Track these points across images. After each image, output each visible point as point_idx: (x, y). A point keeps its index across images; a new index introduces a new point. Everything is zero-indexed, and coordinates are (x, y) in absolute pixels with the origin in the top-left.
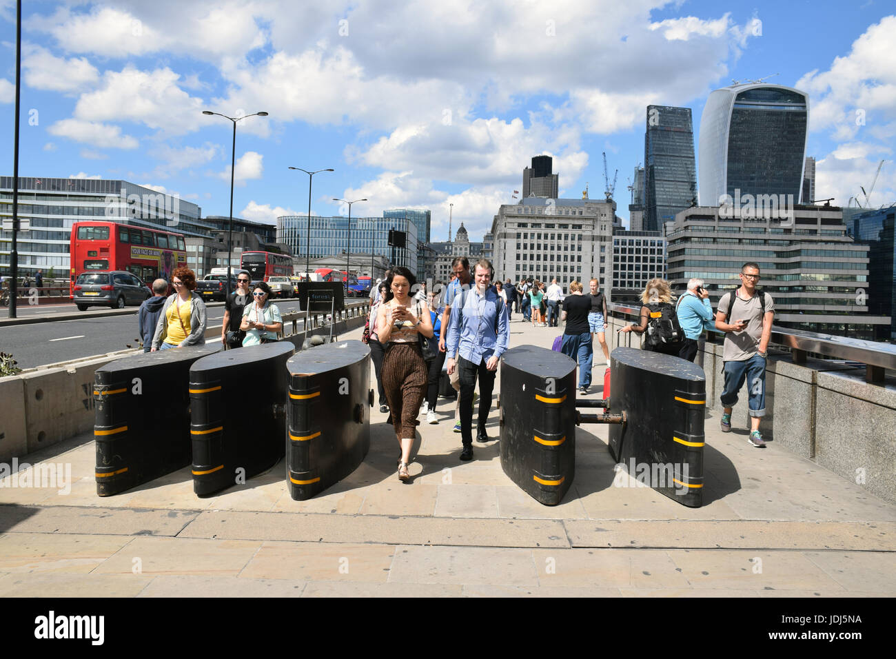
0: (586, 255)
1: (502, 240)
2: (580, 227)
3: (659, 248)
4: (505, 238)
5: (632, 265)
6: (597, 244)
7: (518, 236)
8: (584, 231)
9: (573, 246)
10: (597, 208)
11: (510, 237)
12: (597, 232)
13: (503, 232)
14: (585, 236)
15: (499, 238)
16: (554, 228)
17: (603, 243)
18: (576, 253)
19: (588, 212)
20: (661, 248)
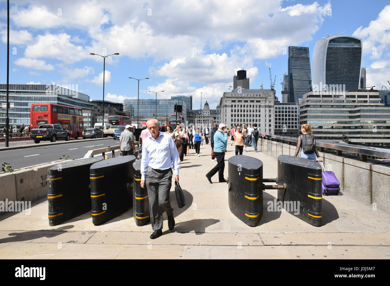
0: (263, 114)
1: (225, 108)
2: (259, 101)
4: (226, 107)
5: (284, 118)
6: (267, 109)
7: (232, 106)
8: (261, 103)
9: (256, 110)
10: (267, 93)
11: (228, 107)
12: (267, 104)
13: (225, 104)
14: (262, 105)
15: (223, 107)
16: (248, 102)
17: (270, 109)
18: (258, 113)
19: (263, 95)
20: (296, 110)
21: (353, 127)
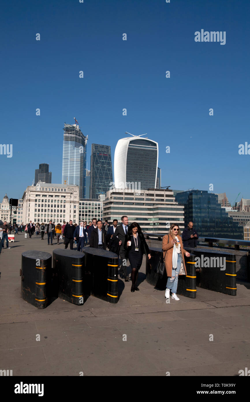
0: (68, 209)
1: (28, 202)
2: (65, 197)
3: (99, 206)
4: (30, 201)
5: (87, 214)
6: (72, 204)
7: (36, 201)
8: (66, 199)
9: (61, 205)
10: (72, 188)
11: (32, 201)
12: (72, 199)
13: (28, 199)
14: (67, 201)
15: (27, 201)
16: (53, 197)
17: (75, 204)
18: (63, 209)
19: (68, 190)
20: (100, 206)
21: (152, 224)
